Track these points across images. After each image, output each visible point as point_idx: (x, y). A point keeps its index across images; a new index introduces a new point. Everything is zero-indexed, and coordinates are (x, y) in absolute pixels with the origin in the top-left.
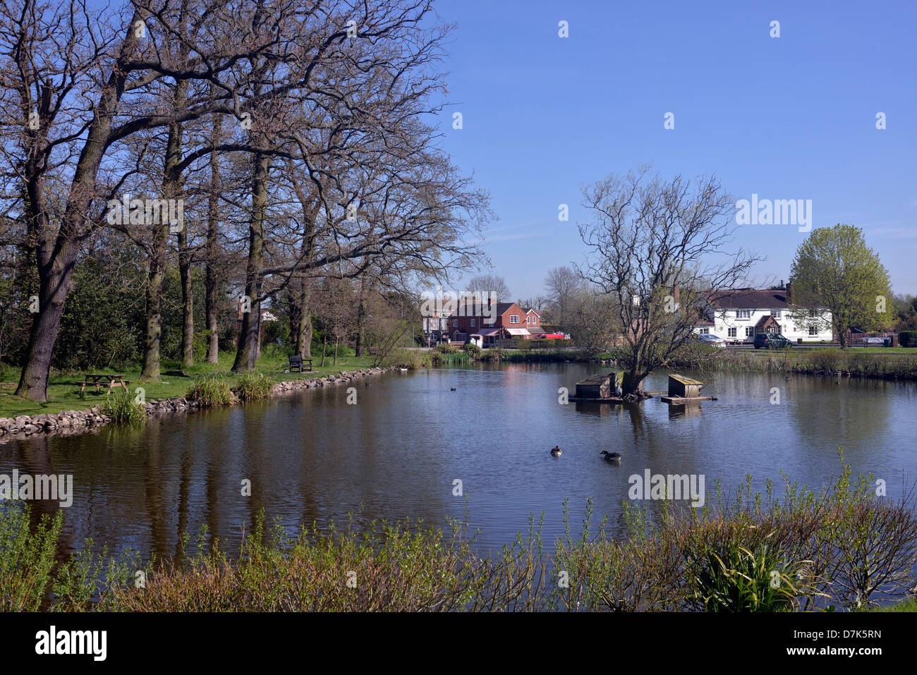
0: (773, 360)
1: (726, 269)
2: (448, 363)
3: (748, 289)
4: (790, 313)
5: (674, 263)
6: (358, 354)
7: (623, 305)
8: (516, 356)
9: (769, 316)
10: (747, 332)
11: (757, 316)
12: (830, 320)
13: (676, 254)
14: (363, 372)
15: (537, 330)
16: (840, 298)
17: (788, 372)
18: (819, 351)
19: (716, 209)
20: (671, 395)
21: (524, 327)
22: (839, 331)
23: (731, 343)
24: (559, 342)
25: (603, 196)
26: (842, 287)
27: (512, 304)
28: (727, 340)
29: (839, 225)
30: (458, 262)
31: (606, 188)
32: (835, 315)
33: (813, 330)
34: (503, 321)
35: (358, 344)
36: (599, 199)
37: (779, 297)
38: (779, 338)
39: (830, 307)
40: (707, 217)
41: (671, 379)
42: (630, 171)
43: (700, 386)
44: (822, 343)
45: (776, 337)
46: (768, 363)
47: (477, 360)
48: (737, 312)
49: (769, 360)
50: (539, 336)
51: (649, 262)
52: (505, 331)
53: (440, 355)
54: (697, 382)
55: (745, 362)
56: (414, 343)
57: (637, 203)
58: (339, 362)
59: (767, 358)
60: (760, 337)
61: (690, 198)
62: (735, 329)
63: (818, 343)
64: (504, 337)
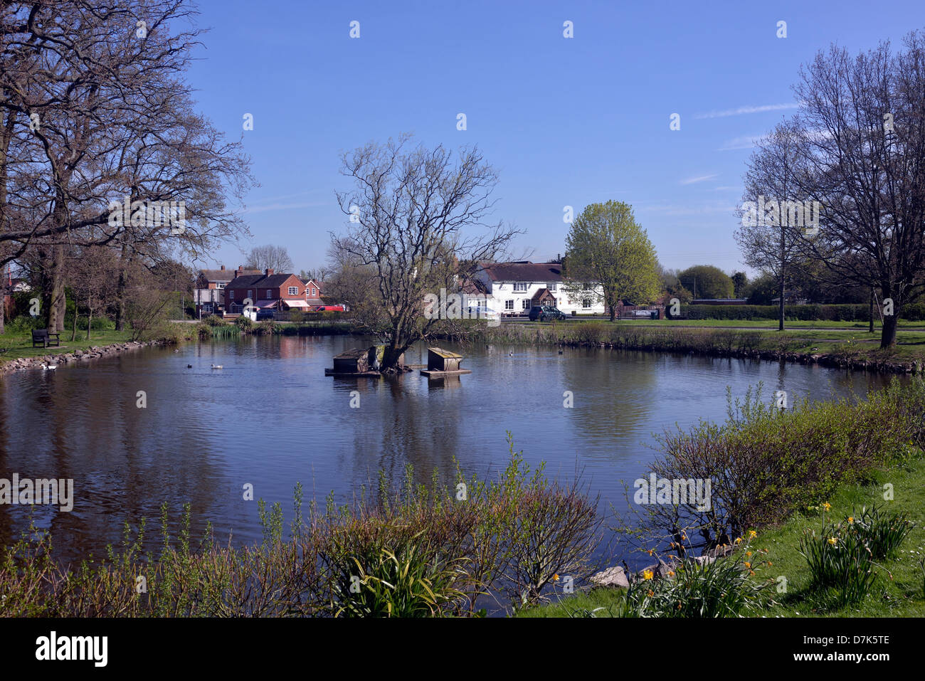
0: (542, 332)
1: (485, 241)
2: (216, 336)
3: (527, 262)
4: (565, 287)
5: (435, 235)
6: (118, 327)
7: (382, 278)
8: (288, 328)
9: (545, 289)
10: (524, 305)
11: (534, 288)
12: (602, 294)
13: (436, 225)
14: (117, 347)
15: (316, 302)
16: (611, 273)
17: (555, 344)
18: (584, 324)
19: (475, 180)
20: (430, 368)
21: (303, 299)
22: (609, 303)
23: (509, 316)
24: (338, 315)
25: (363, 163)
26: (613, 262)
27: (291, 275)
28: (505, 313)
29: (610, 201)
30: (216, 230)
31: (366, 155)
32: (606, 289)
33: (587, 303)
34: (281, 292)
35: (118, 317)
36: (358, 167)
37: (555, 271)
38: (553, 311)
39: (602, 281)
40: (466, 189)
41: (431, 353)
42: (390, 139)
43: (459, 360)
44: (595, 315)
45: (551, 309)
46: (536, 336)
47: (248, 333)
48: (515, 284)
49: (537, 333)
50: (318, 308)
51: (409, 232)
52: (282, 302)
53: (209, 328)
54: (456, 356)
55: (516, 334)
56: (184, 315)
57: (399, 172)
58: (93, 335)
59: (536, 330)
60: (535, 310)
61: (452, 169)
62: (512, 301)
63: (591, 315)
64: (282, 309)
